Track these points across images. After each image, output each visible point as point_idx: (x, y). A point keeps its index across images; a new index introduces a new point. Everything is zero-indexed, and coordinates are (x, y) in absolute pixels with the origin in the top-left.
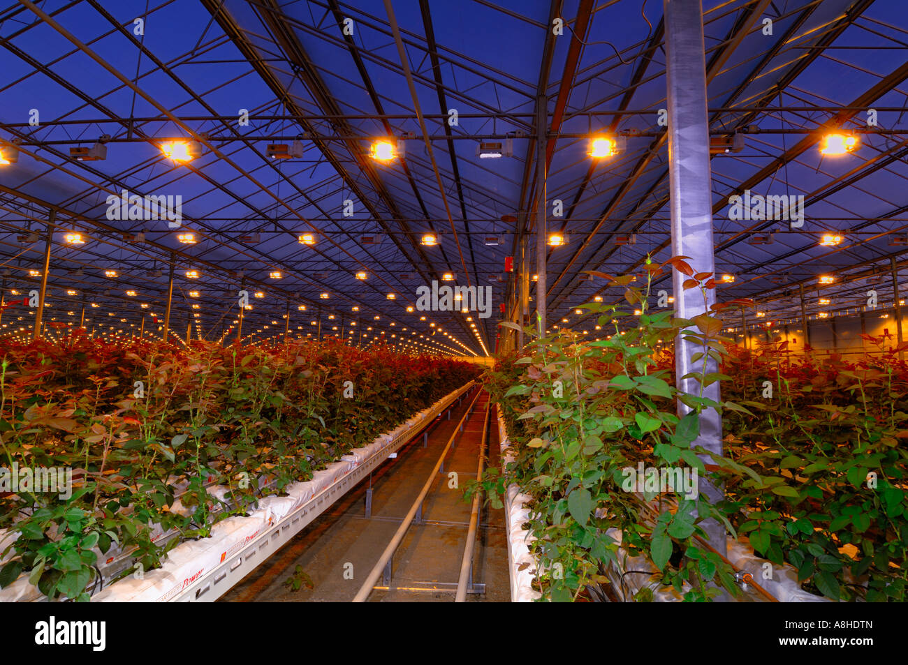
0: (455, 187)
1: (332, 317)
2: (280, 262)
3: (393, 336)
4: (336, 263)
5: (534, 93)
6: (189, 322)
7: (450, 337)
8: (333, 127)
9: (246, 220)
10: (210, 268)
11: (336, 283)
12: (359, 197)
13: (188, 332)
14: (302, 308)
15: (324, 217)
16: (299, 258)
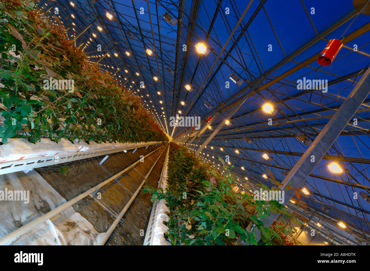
0: (210, 78)
1: (133, 82)
2: (132, 50)
3: (148, 105)
4: (150, 66)
5: (263, 72)
6: (84, 42)
7: (165, 121)
8: (189, 24)
9: (134, 27)
10: (107, 31)
11: (144, 73)
12: (176, 53)
13: (81, 45)
14: (126, 71)
15: (159, 49)
16: (139, 54)
